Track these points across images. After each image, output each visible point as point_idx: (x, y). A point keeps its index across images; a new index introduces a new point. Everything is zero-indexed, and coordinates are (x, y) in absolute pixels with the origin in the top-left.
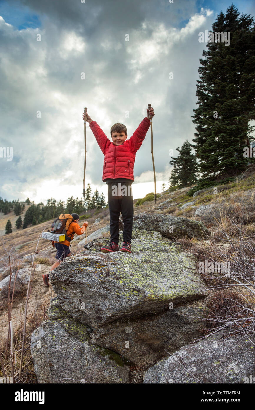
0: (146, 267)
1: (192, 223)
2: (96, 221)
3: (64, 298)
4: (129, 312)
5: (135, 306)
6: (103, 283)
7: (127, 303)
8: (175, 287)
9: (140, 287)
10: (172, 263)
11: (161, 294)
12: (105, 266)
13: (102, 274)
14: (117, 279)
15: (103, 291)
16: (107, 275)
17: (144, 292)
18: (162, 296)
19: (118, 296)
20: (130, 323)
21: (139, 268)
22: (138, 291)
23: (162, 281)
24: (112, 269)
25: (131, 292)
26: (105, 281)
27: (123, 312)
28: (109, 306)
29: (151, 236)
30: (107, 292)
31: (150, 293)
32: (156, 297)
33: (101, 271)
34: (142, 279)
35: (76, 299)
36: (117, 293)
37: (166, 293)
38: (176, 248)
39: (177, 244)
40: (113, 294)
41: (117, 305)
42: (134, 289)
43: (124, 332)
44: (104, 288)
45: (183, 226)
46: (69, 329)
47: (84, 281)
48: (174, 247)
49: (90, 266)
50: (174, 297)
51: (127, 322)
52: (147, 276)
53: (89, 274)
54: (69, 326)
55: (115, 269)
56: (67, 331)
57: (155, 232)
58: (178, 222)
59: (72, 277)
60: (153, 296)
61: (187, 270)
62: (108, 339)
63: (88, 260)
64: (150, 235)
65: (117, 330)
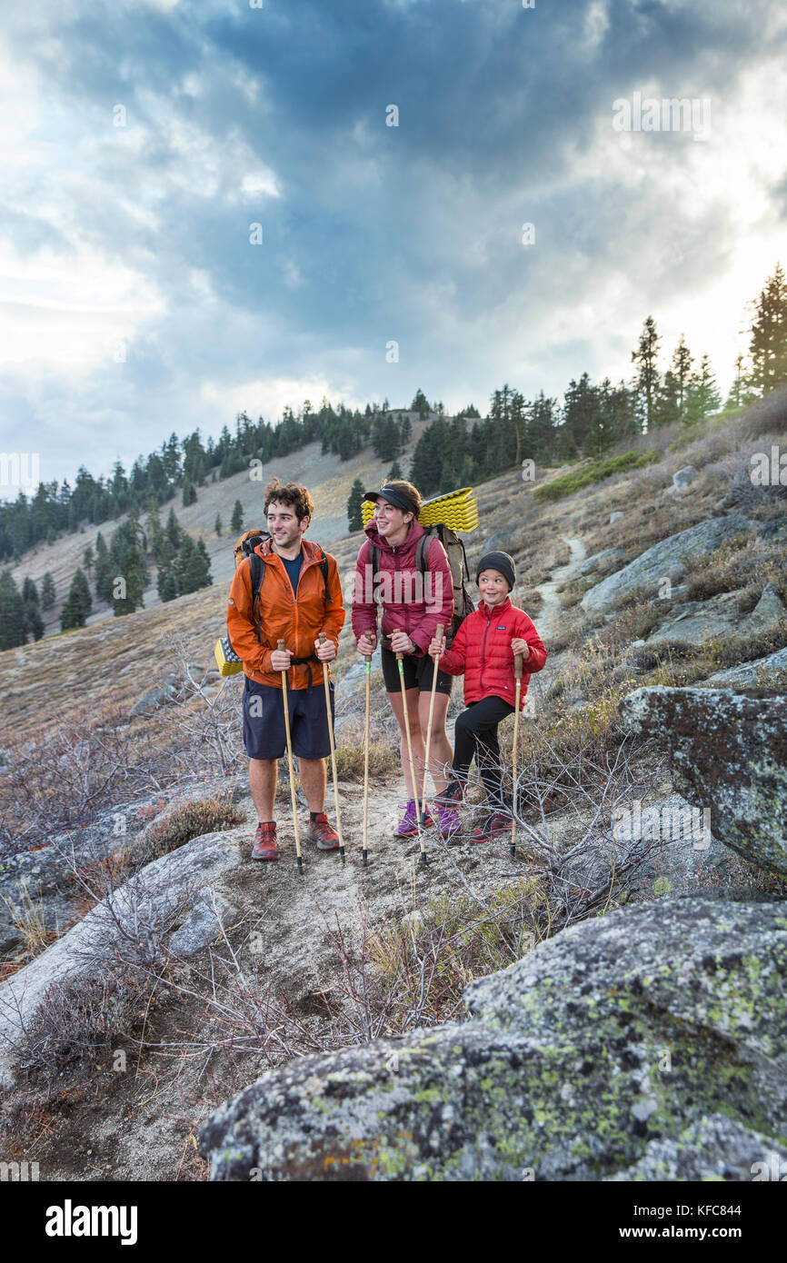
2: (676, 482)
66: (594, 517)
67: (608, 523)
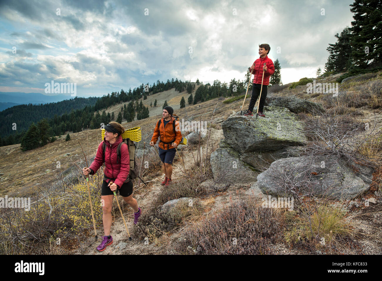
0: (271, 124)
1: (311, 103)
3: (228, 136)
4: (259, 145)
5: (262, 141)
6: (247, 129)
7: (258, 139)
8: (285, 136)
9: (265, 132)
10: (288, 125)
11: (276, 137)
12: (248, 121)
13: (247, 124)
14: (254, 127)
15: (247, 133)
16: (249, 125)
17: (267, 135)
18: (276, 138)
19: (254, 136)
20: (261, 153)
21: (267, 124)
22: (264, 134)
23: (279, 132)
24: (252, 123)
25: (260, 134)
26: (248, 128)
27: (257, 144)
28: (250, 141)
29: (283, 111)
30: (249, 133)
31: (270, 135)
32: (272, 138)
33: (246, 123)
34: (267, 129)
35: (234, 138)
36: (254, 134)
37: (279, 137)
38: (295, 118)
39: (296, 116)
40: (252, 135)
41: (253, 140)
42: (262, 133)
43: (257, 157)
44: (248, 131)
45: (305, 106)
46: (230, 152)
47: (238, 127)
48: (294, 118)
49: (241, 120)
50: (283, 140)
51: (259, 153)
52: (271, 128)
53: (240, 124)
54: (230, 151)
55: (253, 123)
56: (229, 153)
57: (285, 108)
58: (301, 103)
59: (232, 125)
60: (271, 137)
61: (297, 129)
62: (249, 159)
63: (240, 117)
64: (281, 110)
65: (254, 155)
66: (237, 107)
67: (240, 108)
